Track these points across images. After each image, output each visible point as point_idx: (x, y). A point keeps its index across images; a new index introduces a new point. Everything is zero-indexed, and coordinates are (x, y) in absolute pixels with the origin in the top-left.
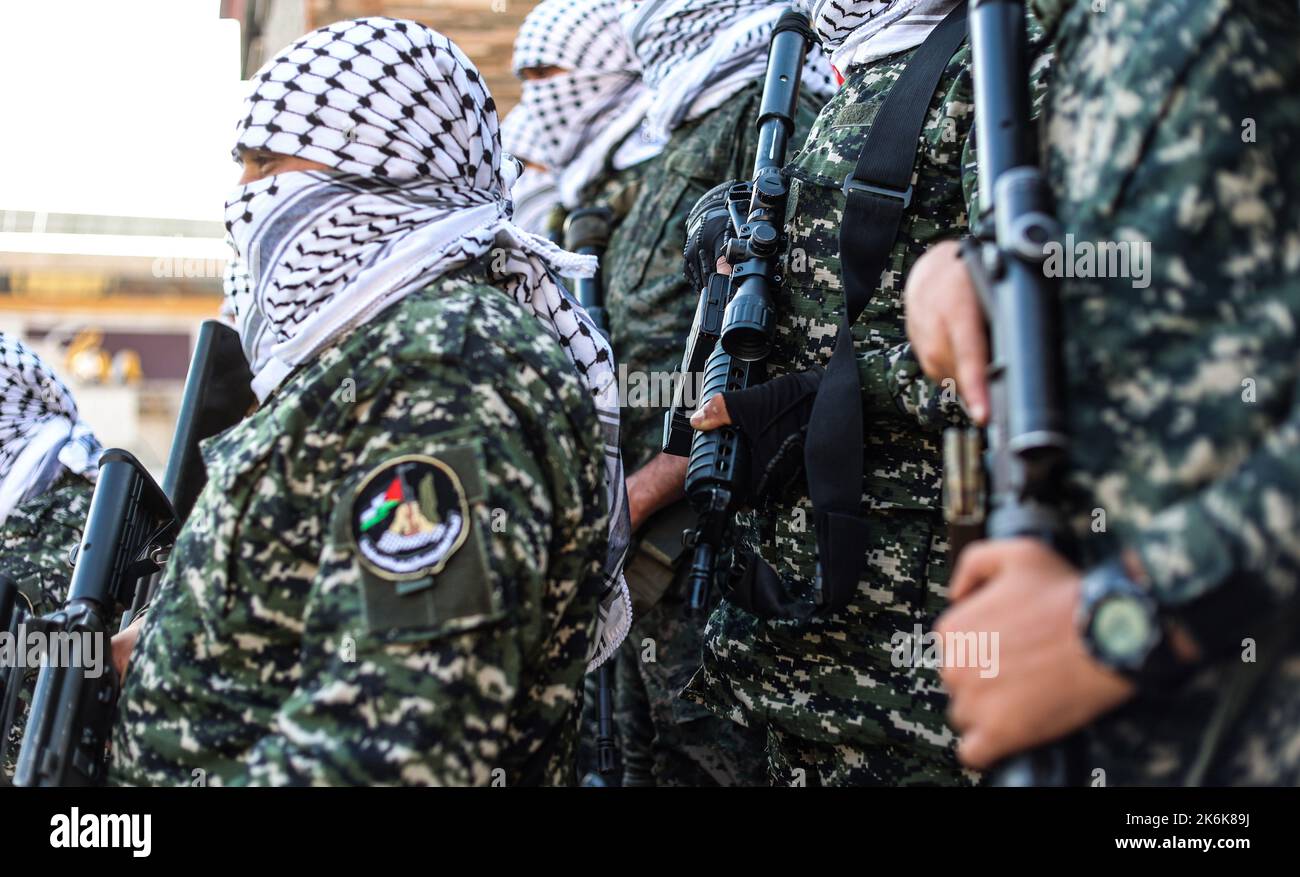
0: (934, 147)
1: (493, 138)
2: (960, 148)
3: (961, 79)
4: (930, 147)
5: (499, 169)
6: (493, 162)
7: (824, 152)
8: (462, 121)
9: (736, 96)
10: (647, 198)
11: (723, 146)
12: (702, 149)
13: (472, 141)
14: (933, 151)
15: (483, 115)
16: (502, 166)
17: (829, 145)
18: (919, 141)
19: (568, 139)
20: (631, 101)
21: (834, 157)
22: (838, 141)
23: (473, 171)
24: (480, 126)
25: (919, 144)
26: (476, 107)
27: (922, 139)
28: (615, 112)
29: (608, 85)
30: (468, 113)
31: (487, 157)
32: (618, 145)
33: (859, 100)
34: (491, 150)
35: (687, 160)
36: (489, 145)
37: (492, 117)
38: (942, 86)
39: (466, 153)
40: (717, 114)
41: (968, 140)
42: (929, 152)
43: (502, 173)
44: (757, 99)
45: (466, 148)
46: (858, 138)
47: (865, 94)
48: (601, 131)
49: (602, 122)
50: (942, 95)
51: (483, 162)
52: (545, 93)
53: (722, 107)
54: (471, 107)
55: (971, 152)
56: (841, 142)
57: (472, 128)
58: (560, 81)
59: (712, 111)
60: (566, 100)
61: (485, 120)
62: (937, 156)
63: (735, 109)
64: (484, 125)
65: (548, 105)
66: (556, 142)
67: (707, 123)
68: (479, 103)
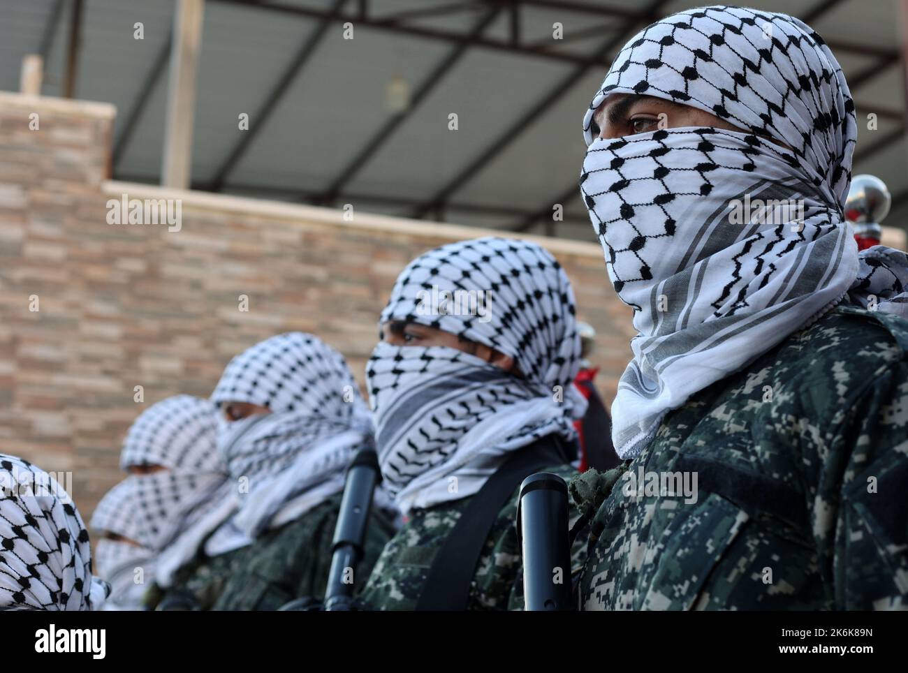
0: (484, 592)
1: (85, 566)
2: (507, 594)
3: (509, 533)
4: (481, 591)
5: (89, 595)
6: (84, 590)
7: (388, 588)
8: (58, 553)
9: (313, 510)
10: (231, 596)
11: (300, 555)
12: (281, 556)
13: (65, 571)
14: (483, 596)
15: (77, 547)
16: (92, 591)
17: (392, 582)
18: (471, 585)
19: (166, 528)
20: (223, 497)
21: (396, 594)
22: (400, 579)
23: (65, 598)
24: (73, 558)
25: (471, 588)
26: (71, 541)
27: (474, 584)
28: (209, 505)
29: (203, 483)
30: (64, 545)
31: (79, 585)
32: (209, 535)
33: (420, 543)
34: (82, 579)
35: (268, 565)
36: (80, 574)
37: (85, 547)
38: (492, 536)
39: (60, 582)
40: (296, 526)
41: (513, 589)
42: (479, 595)
43: (92, 598)
44: (332, 517)
45: (60, 577)
46: (418, 579)
47: (426, 537)
48: (197, 521)
49: (197, 514)
50: (491, 544)
51: (75, 589)
52: (148, 487)
53: (301, 520)
54: (67, 541)
55: (516, 599)
56: (403, 581)
57: (66, 560)
58: (163, 478)
59: (291, 523)
60: (166, 494)
61: (79, 551)
62: (487, 599)
63: (313, 521)
64: (77, 556)
65: (150, 497)
66: (155, 530)
67: (287, 532)
68: (74, 535)
